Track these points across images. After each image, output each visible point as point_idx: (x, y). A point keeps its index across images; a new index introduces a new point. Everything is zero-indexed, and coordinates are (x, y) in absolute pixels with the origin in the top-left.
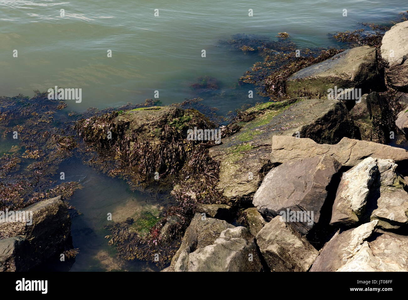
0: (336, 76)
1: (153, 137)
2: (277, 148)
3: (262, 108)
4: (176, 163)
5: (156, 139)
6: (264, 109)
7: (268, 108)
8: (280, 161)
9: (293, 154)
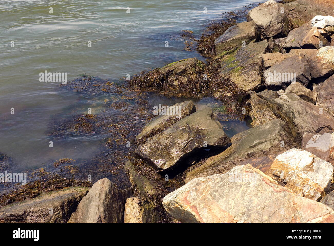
0: (246, 35)
1: (192, 73)
2: (267, 59)
3: (222, 55)
4: (205, 85)
5: (194, 74)
6: (223, 56)
7: (225, 55)
8: (270, 65)
9: (274, 60)
